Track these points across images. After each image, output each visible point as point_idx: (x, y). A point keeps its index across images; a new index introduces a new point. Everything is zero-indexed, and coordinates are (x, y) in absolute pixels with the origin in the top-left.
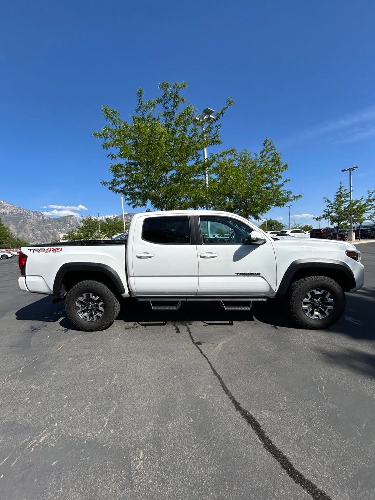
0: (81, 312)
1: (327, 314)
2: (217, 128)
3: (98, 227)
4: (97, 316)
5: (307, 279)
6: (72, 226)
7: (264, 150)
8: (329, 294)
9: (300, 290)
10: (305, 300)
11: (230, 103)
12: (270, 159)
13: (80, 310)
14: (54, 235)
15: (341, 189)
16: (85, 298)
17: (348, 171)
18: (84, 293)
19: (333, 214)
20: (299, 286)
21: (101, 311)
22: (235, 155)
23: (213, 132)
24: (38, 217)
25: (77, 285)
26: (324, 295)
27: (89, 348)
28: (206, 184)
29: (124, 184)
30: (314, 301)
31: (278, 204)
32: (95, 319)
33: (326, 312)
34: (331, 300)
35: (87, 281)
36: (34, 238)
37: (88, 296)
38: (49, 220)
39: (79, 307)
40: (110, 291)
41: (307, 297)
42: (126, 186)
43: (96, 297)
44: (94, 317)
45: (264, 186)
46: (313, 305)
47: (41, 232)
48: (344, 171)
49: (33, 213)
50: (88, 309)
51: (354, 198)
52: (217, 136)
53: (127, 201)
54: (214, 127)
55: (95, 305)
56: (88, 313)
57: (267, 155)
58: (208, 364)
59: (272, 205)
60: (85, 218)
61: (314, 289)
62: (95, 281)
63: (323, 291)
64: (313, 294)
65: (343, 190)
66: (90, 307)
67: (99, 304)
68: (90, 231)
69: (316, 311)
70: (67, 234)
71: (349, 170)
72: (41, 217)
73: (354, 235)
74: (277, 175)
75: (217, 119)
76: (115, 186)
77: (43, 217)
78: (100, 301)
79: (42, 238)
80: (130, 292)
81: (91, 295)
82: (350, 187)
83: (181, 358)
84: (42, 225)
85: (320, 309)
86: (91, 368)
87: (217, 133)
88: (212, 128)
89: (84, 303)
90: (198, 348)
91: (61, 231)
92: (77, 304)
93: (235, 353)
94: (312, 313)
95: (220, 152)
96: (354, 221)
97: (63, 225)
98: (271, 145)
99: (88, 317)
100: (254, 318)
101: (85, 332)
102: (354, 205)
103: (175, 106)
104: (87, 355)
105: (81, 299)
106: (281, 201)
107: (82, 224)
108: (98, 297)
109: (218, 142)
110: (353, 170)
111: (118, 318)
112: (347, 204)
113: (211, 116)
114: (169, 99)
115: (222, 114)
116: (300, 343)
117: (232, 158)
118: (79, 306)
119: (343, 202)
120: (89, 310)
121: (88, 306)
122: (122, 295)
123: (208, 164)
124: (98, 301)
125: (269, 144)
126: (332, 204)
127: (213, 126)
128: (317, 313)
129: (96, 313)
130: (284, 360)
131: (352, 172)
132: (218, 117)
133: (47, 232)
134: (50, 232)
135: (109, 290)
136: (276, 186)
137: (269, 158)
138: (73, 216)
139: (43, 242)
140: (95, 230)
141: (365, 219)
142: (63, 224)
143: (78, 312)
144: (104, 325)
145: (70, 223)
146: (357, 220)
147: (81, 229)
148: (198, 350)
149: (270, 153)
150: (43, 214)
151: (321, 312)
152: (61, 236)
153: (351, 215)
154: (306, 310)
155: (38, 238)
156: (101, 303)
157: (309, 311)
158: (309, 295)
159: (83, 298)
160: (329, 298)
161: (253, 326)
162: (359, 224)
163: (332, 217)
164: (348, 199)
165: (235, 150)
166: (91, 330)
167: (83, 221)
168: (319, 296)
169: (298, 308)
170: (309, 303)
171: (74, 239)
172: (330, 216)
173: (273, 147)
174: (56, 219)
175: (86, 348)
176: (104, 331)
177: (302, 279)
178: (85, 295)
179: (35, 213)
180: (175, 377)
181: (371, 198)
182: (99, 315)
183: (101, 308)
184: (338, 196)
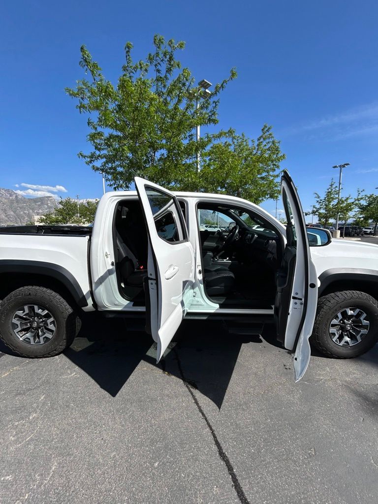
0: (20, 331)
1: (360, 340)
2: (214, 105)
3: (77, 210)
4: (45, 337)
5: (338, 293)
6: (50, 208)
7: (262, 136)
8: (365, 315)
9: (330, 310)
10: (335, 321)
11: (233, 74)
12: (267, 147)
13: (19, 329)
14: (30, 216)
15: (332, 185)
16: (27, 311)
17: (339, 168)
18: (26, 304)
19: (322, 211)
20: (328, 304)
21: (52, 331)
22: (234, 138)
23: (210, 107)
24: (11, 196)
25: (13, 292)
26: (359, 315)
27: (24, 394)
28: (197, 168)
29: (104, 160)
30: (344, 323)
31: (272, 196)
32: (42, 342)
33: (358, 337)
34: (366, 322)
35: (30, 287)
36: (6, 219)
37: (32, 309)
38: (24, 200)
39: (17, 325)
40: (65, 303)
41: (337, 317)
42: (107, 162)
43: (43, 310)
44: (41, 338)
45: (259, 176)
46: (343, 328)
47: (15, 212)
48: (335, 167)
49: (5, 191)
50: (31, 327)
51: (343, 195)
52: (214, 114)
53: (108, 183)
54: (211, 103)
55: (43, 321)
56: (32, 332)
57: (264, 143)
58: (208, 429)
59: (265, 197)
60: (64, 200)
61: (347, 307)
62: (41, 288)
63: (358, 310)
64: (344, 314)
65: (334, 186)
66: (35, 325)
67: (49, 321)
68: (69, 214)
69: (346, 335)
70: (44, 215)
71: (340, 166)
72: (14, 196)
73: (339, 232)
74: (274, 165)
75: (216, 93)
76: (93, 161)
77: (16, 197)
78: (51, 317)
79: (16, 219)
80: (95, 304)
81: (36, 307)
82: (340, 184)
83: (166, 415)
84: (15, 204)
85: (350, 333)
86: (16, 442)
87: (215, 110)
88: (209, 104)
89: (25, 319)
90: (192, 394)
91: (37, 213)
92: (15, 321)
93: (245, 403)
94: (341, 338)
95: (217, 133)
96: (340, 219)
97: (40, 207)
98: (270, 132)
99: (32, 339)
100: (261, 337)
101: (27, 360)
102: (343, 202)
103: (169, 70)
104: (15, 412)
105: (20, 313)
106: (275, 193)
107: (61, 206)
108: (47, 312)
109: (215, 121)
110: (344, 167)
111: (80, 335)
112: (336, 201)
113: (207, 91)
114: (162, 61)
115: (223, 87)
116: (330, 383)
117: (229, 141)
118: (18, 323)
119: (333, 199)
120: (33, 328)
121: (31, 323)
122: (83, 308)
123: (202, 145)
124: (47, 316)
125: (267, 130)
126: (321, 200)
127: (211, 101)
128: (347, 339)
129: (44, 333)
130: (319, 419)
131: (342, 169)
132: (217, 90)
133: (22, 213)
134: (25, 213)
135: (64, 301)
136: (272, 176)
137: (265, 145)
138: (51, 197)
139: (17, 223)
140: (74, 214)
141: (350, 217)
142: (39, 205)
143: (16, 331)
144: (55, 350)
145: (47, 205)
146: (343, 218)
147: (60, 212)
148: (191, 397)
149: (267, 141)
150: (15, 192)
151: (352, 337)
152: (36, 218)
153: (338, 213)
154: (334, 334)
155: (11, 219)
156: (52, 319)
157: (337, 336)
158: (340, 316)
159: (24, 311)
160: (364, 319)
161: (261, 351)
162: (344, 222)
163: (320, 214)
164: (337, 196)
165: (234, 132)
166: (37, 357)
167: (61, 203)
168: (352, 316)
169: (325, 333)
170: (339, 325)
171: (51, 222)
172: (319, 213)
173: (270, 135)
174: (32, 199)
175: (20, 394)
176: (57, 357)
177: (332, 294)
178: (26, 308)
179: (8, 191)
180: (156, 464)
181: (359, 197)
182: (49, 336)
183: (51, 327)
184: (329, 192)
